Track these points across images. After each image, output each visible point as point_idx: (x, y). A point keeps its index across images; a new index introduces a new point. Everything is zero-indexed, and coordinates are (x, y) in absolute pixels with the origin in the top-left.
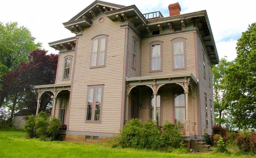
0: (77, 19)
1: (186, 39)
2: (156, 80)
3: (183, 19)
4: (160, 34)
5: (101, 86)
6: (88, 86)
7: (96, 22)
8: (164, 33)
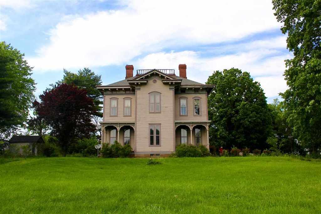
0: (139, 78)
1: (201, 98)
2: (193, 123)
3: (202, 87)
4: (186, 93)
5: (159, 125)
6: (149, 124)
7: (151, 82)
8: (188, 93)
